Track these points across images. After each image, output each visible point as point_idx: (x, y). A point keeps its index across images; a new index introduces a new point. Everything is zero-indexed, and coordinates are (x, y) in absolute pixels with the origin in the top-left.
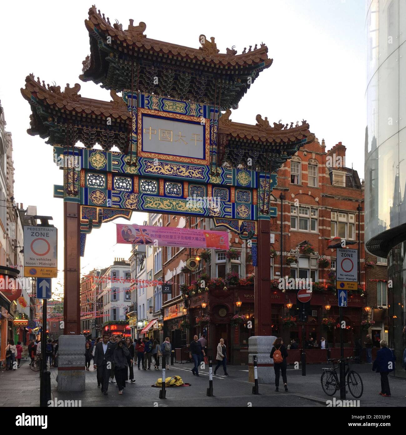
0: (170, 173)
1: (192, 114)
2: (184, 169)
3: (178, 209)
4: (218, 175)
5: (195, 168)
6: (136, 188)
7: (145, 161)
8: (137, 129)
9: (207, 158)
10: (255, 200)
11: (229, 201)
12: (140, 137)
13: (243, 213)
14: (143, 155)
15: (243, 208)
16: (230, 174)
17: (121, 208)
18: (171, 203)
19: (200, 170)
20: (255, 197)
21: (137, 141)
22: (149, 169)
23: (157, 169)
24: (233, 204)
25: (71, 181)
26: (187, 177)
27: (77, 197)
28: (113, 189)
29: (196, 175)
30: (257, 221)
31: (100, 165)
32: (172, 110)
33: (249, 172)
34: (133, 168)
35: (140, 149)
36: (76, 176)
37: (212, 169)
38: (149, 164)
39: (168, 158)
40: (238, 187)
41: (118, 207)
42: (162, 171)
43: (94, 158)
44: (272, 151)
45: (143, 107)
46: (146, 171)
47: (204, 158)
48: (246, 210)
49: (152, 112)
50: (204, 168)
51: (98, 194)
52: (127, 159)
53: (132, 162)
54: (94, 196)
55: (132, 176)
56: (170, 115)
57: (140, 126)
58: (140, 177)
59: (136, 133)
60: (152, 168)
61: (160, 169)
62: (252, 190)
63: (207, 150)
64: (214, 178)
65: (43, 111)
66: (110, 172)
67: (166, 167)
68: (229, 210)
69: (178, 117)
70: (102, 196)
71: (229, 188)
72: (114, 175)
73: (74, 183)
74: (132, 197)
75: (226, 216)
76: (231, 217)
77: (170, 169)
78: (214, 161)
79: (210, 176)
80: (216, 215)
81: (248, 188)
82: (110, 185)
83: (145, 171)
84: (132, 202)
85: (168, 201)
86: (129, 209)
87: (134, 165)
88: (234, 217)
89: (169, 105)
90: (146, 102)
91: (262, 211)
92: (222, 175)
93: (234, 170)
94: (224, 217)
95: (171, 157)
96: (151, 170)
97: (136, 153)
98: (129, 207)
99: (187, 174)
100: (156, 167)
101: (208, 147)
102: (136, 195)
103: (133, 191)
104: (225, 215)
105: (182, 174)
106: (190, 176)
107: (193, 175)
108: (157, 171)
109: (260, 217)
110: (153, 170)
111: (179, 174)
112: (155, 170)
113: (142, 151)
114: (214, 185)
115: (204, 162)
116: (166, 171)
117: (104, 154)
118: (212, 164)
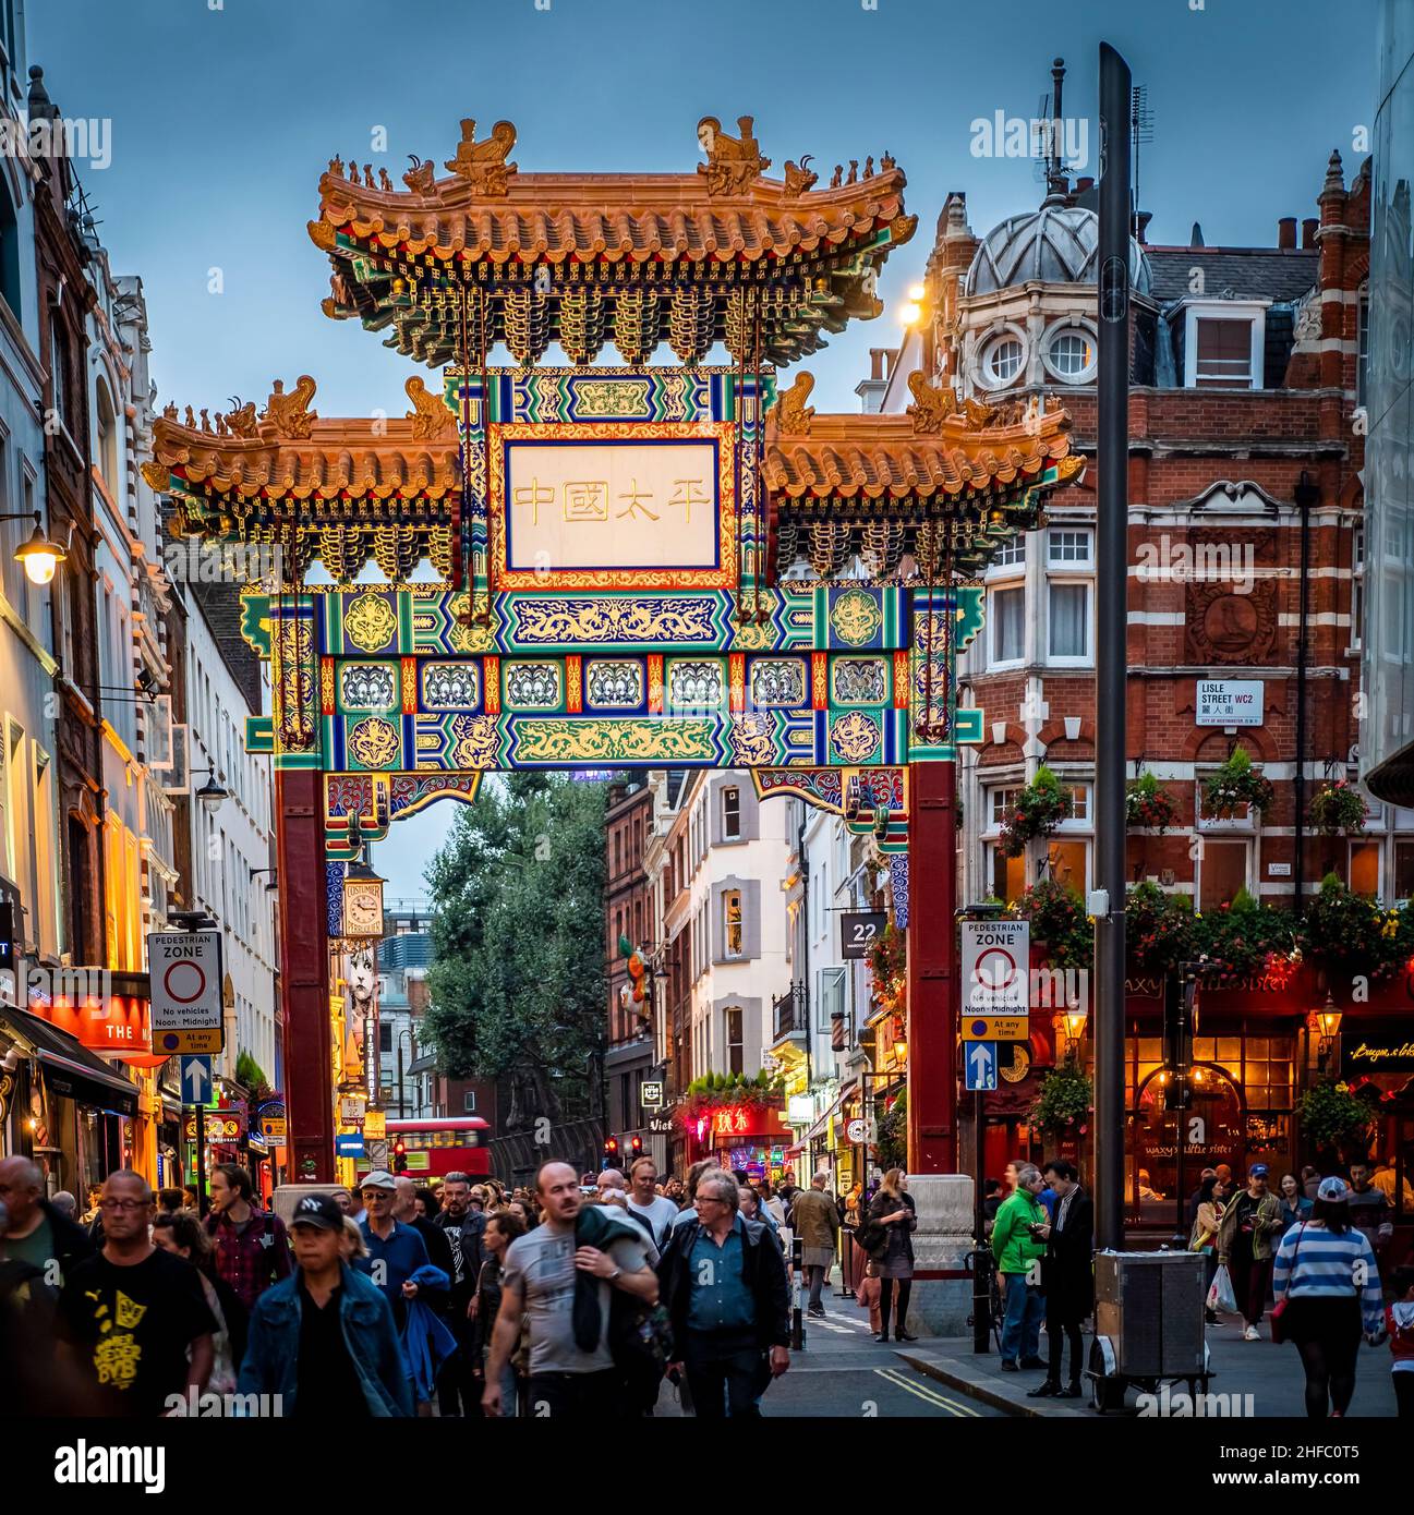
0: (598, 632)
1: (672, 414)
2: (644, 614)
3: (629, 751)
4: (763, 618)
5: (684, 606)
6: (492, 696)
7: (517, 603)
8: (489, 496)
9: (725, 563)
10: (899, 692)
11: (808, 705)
12: (499, 523)
13: (855, 742)
14: (510, 581)
15: (856, 724)
16: (806, 610)
17: (443, 768)
18: (604, 736)
19: (699, 610)
20: (900, 680)
21: (488, 540)
22: (529, 631)
23: (555, 624)
24: (820, 715)
25: (292, 701)
26: (656, 639)
27: (310, 754)
28: (421, 709)
29: (687, 627)
30: (908, 766)
31: (379, 636)
32: (603, 415)
34: (479, 633)
35: (500, 565)
36: (307, 684)
37: (740, 602)
38: (530, 612)
39: (593, 582)
40: (837, 651)
41: (435, 765)
42: (574, 629)
43: (360, 618)
45: (508, 419)
46: (521, 636)
47: (717, 565)
48: (866, 733)
49: (537, 432)
50: (712, 601)
51: (374, 731)
52: (458, 605)
53: (475, 614)
54: (364, 738)
55: (478, 659)
56: (598, 432)
57: (499, 485)
58: (504, 657)
60: (539, 625)
61: (566, 623)
62: (889, 653)
63: (724, 534)
64: (748, 631)
66: (409, 656)
67: (586, 615)
68: (808, 737)
69: (624, 431)
70: (387, 738)
71: (806, 656)
72: (421, 660)
73: (301, 706)
74: (478, 728)
75: (795, 761)
77: (598, 620)
78: (748, 571)
79: (735, 626)
80: (761, 759)
81: (873, 652)
82: (410, 698)
83: (516, 636)
84: (478, 746)
85: (596, 727)
86: (472, 769)
87: (483, 621)
88: (821, 761)
90: (517, 399)
91: (923, 731)
92: (776, 618)
93: (821, 593)
94: (786, 765)
95: (601, 575)
96: (535, 630)
97: (489, 583)
98: (471, 763)
99: (656, 628)
100: (551, 620)
101: (728, 522)
102: (491, 720)
103: (481, 709)
104: (791, 756)
105: (637, 632)
106: (667, 635)
107: (676, 631)
108: (554, 632)
109: (916, 754)
110: (542, 630)
111: (628, 632)
112: (549, 630)
113: (509, 568)
114: (749, 656)
115: (717, 579)
116: (583, 628)
117: (390, 596)
118: (741, 581)
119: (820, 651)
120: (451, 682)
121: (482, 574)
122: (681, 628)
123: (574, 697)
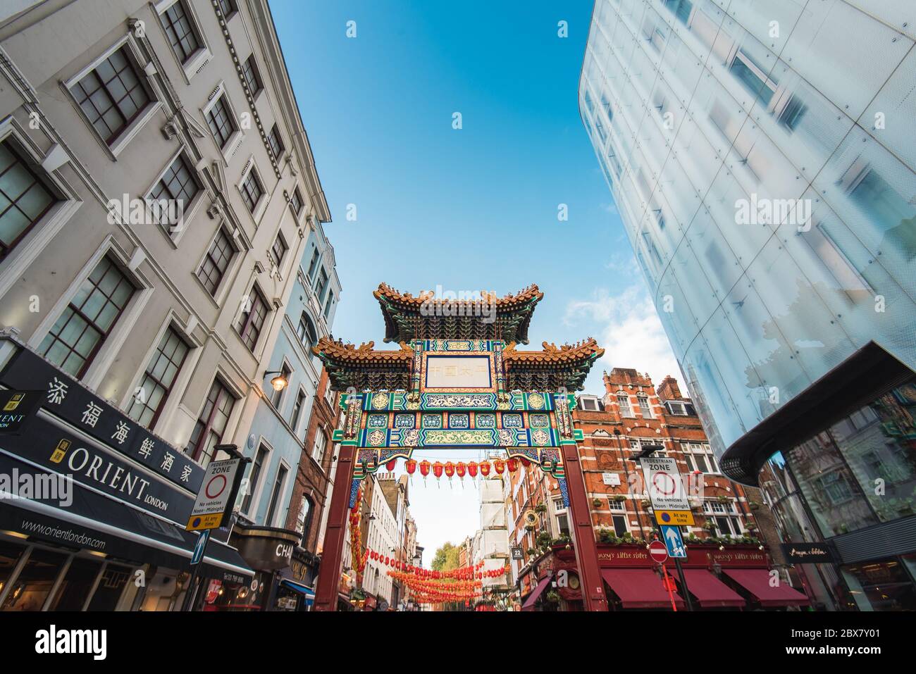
0: (454, 405)
1: (475, 350)
2: (468, 399)
3: (463, 441)
4: (506, 401)
5: (481, 397)
6: (418, 424)
7: (428, 396)
8: (421, 368)
9: (493, 386)
10: (553, 424)
11: (523, 427)
12: (423, 375)
13: (541, 439)
14: (426, 390)
15: (540, 433)
16: (520, 399)
17: (400, 447)
18: (455, 436)
19: (486, 398)
20: (553, 420)
21: (420, 379)
22: (432, 403)
24: (528, 430)
25: (350, 424)
26: (472, 407)
27: (354, 440)
28: (394, 427)
29: (482, 404)
30: (560, 447)
31: (383, 405)
32: (456, 349)
33: (542, 394)
34: (415, 404)
35: (423, 386)
36: (356, 419)
37: (499, 396)
38: (432, 398)
39: (452, 391)
40: (531, 412)
41: (397, 445)
42: (446, 403)
43: (377, 400)
44: (563, 370)
45: (428, 350)
46: (429, 405)
47: (491, 387)
48: (544, 436)
49: (437, 353)
50: (490, 396)
51: (377, 433)
52: (409, 396)
53: (414, 399)
54: (373, 436)
55: (414, 412)
56: (455, 353)
57: (424, 366)
58: (423, 412)
59: (420, 373)
60: (435, 402)
61: (443, 402)
62: (548, 412)
63: (493, 379)
64: (502, 405)
65: (331, 363)
66: (391, 411)
67: (449, 399)
68: (524, 437)
69: (462, 353)
70: (381, 437)
71: (521, 413)
72: (396, 413)
74: (412, 433)
75: (520, 445)
76: (527, 445)
77: (454, 401)
78: (501, 388)
79: (498, 403)
80: (508, 444)
81: (542, 412)
82: (391, 424)
83: (427, 405)
84: (412, 439)
85: (453, 433)
86: (409, 447)
87: (417, 401)
88: (530, 446)
89: (454, 345)
90: (431, 346)
91: (563, 435)
92: (511, 401)
93: (524, 394)
94: (518, 446)
95: (455, 389)
97: (419, 390)
98: (409, 445)
99: (472, 403)
100: (439, 401)
101: (494, 376)
102: (417, 431)
103: (414, 428)
104: (519, 443)
105: (466, 404)
106: (476, 405)
108: (439, 404)
109: (562, 442)
110: (436, 404)
111: (463, 404)
112: (438, 403)
113: (426, 387)
114: (503, 412)
115: (491, 391)
116: (449, 403)
117: (388, 394)
118: (498, 391)
119: (525, 411)
120: (405, 420)
121: (417, 387)
122: (480, 403)
123: (445, 424)
